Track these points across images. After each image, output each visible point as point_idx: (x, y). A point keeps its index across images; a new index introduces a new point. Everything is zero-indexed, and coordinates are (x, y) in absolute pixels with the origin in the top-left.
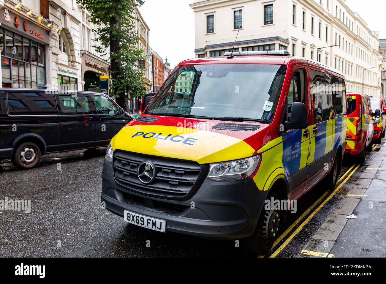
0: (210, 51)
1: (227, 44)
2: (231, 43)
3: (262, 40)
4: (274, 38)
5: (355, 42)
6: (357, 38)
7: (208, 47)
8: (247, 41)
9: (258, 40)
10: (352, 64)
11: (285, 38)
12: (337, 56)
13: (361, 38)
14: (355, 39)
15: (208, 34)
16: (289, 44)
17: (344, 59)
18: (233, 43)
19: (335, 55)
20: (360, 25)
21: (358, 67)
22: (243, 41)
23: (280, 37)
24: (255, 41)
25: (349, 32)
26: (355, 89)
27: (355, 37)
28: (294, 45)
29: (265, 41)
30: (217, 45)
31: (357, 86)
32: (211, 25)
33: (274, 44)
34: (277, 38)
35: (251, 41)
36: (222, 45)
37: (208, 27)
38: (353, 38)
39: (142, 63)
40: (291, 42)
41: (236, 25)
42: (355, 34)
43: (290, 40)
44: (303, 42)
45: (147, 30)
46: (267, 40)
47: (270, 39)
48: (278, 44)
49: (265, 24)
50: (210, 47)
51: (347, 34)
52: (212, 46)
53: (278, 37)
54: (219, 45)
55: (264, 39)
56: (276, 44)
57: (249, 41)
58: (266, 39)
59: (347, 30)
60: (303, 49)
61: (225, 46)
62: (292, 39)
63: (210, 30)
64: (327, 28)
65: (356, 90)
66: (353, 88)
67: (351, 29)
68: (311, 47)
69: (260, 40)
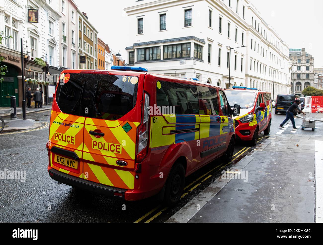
0: (137, 49)
1: (151, 43)
2: (154, 42)
3: (180, 39)
4: (190, 38)
5: (269, 48)
6: (270, 45)
7: (135, 45)
8: (167, 40)
9: (176, 39)
10: (266, 65)
11: (201, 38)
12: (252, 58)
13: (276, 47)
14: (269, 46)
15: (139, 34)
16: (205, 44)
17: (258, 61)
18: (155, 42)
19: (250, 57)
20: (273, 35)
21: (271, 68)
22: (164, 40)
23: (195, 37)
24: (174, 40)
25: (263, 39)
26: (268, 85)
27: (269, 44)
28: (210, 45)
29: (182, 40)
30: (143, 44)
31: (270, 84)
32: (141, 27)
33: (190, 43)
34: (192, 38)
35: (171, 40)
36: (147, 43)
37: (139, 29)
38: (267, 45)
39: (83, 58)
40: (207, 43)
41: (162, 28)
42: (268, 42)
43: (206, 41)
44: (219, 43)
45: (94, 32)
46: (184, 40)
47: (186, 38)
48: (193, 43)
49: (185, 26)
50: (137, 45)
51: (262, 40)
52: (139, 44)
53: (193, 36)
54: (144, 43)
55: (181, 39)
56: (191, 43)
57: (169, 40)
58: (183, 38)
59: (261, 38)
60: (220, 50)
61: (149, 44)
62: (208, 40)
63: (140, 31)
64: (243, 34)
65: (269, 87)
66: (266, 85)
67: (265, 38)
68: (227, 49)
69: (178, 39)
